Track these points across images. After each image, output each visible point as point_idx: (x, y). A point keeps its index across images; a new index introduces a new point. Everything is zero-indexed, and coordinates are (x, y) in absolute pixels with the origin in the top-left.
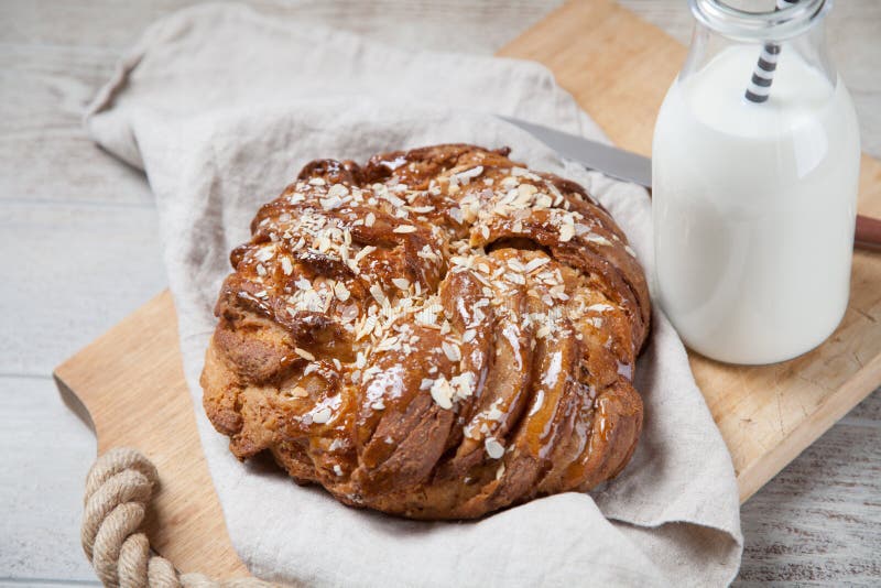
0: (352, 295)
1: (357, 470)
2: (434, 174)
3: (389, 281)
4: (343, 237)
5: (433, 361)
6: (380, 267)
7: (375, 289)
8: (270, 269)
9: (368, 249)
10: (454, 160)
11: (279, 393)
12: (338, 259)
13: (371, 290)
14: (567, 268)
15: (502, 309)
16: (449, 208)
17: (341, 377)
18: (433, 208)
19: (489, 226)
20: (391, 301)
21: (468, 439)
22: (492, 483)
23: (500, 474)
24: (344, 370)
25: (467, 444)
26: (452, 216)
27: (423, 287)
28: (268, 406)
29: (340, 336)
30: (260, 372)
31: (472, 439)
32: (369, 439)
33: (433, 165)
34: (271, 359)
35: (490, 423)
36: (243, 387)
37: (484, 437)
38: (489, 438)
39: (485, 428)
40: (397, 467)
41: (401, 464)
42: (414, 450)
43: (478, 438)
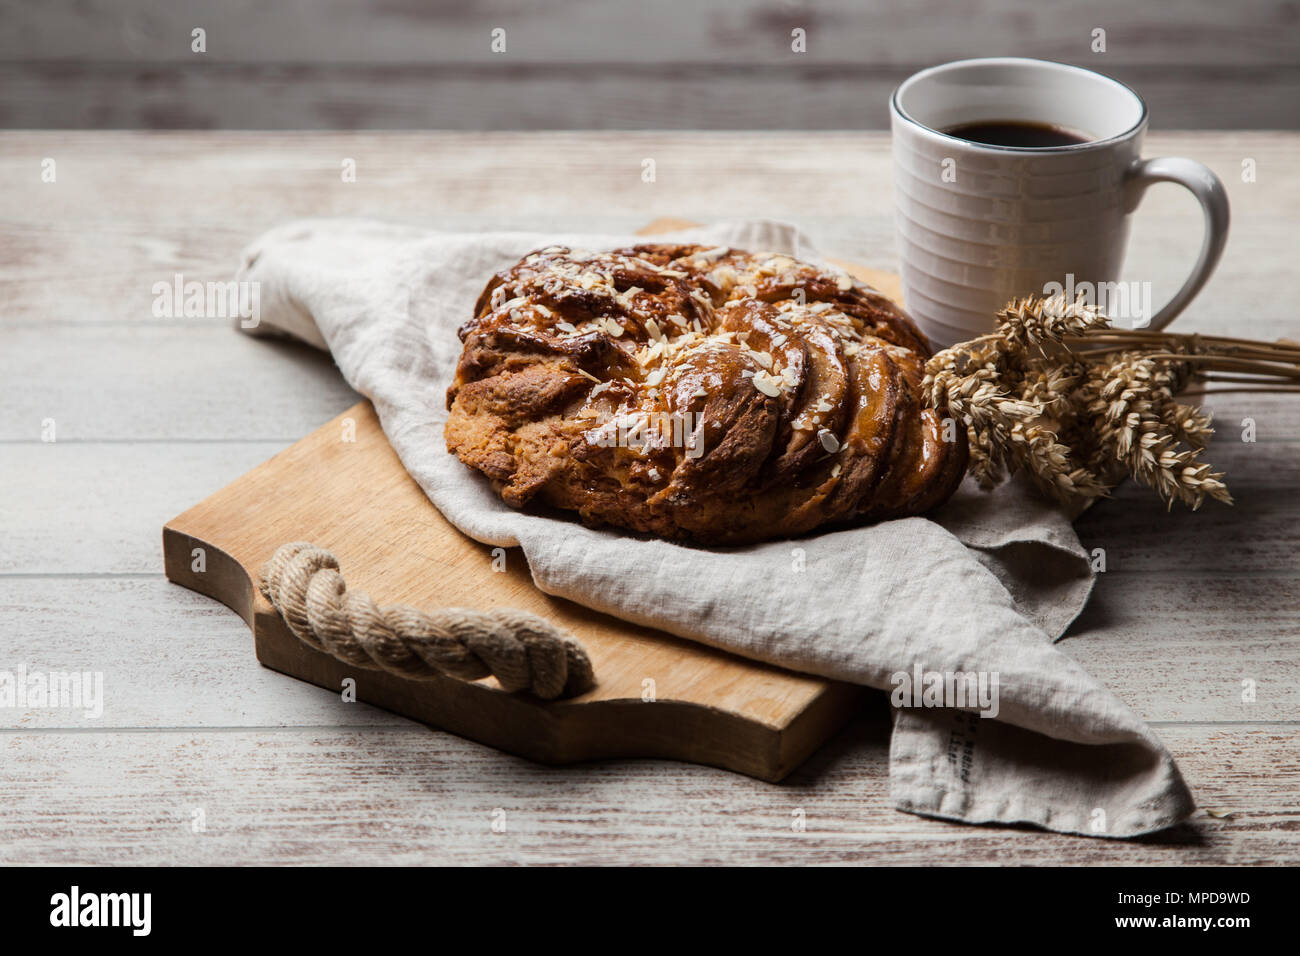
0: (625, 332)
3: (663, 316)
4: (605, 279)
6: (652, 306)
7: (649, 324)
8: (524, 313)
9: (634, 290)
10: (688, 252)
11: (563, 419)
12: (605, 294)
13: (647, 325)
15: (805, 325)
16: (703, 275)
17: (637, 393)
18: (686, 274)
19: (756, 286)
20: (668, 339)
21: (799, 431)
22: (830, 480)
23: (836, 473)
24: (638, 390)
25: (798, 437)
26: (710, 281)
27: (703, 326)
28: (552, 434)
29: (624, 361)
30: (540, 397)
31: (803, 431)
33: (666, 255)
34: (551, 384)
35: (821, 414)
36: (512, 430)
37: (816, 428)
38: (822, 429)
39: (816, 419)
40: (729, 452)
41: (733, 449)
42: (745, 435)
43: (811, 428)
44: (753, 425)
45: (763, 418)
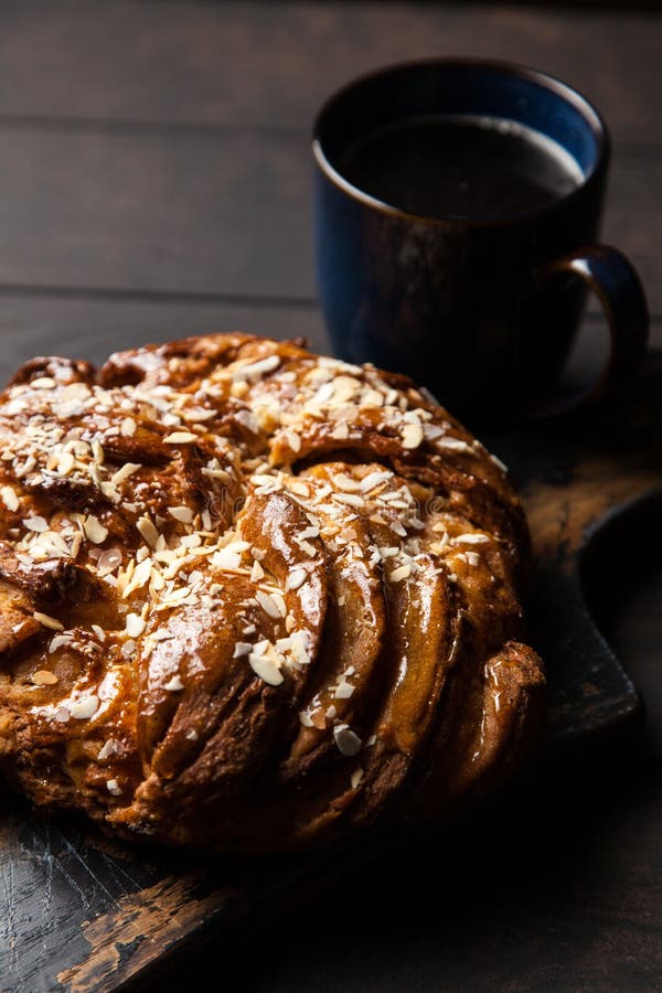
0: (109, 535)
1: (144, 785)
2: (205, 373)
3: (162, 510)
4: (91, 453)
5: (247, 618)
6: (150, 493)
7: (143, 524)
9: (129, 468)
10: (233, 353)
11: (12, 681)
12: (86, 482)
13: (139, 525)
14: (416, 486)
15: (339, 541)
16: (237, 411)
17: (106, 652)
18: (214, 412)
19: (300, 434)
20: (167, 541)
21: (308, 728)
22: (346, 794)
23: (356, 782)
24: (109, 642)
25: (306, 736)
26: (243, 422)
27: (215, 519)
29: (98, 592)
31: (314, 729)
32: (161, 737)
33: (203, 362)
35: (340, 701)
37: (331, 724)
38: (338, 724)
39: (331, 710)
40: (207, 774)
41: (213, 769)
42: (230, 748)
43: (322, 726)
44: (242, 730)
45: (258, 719)
